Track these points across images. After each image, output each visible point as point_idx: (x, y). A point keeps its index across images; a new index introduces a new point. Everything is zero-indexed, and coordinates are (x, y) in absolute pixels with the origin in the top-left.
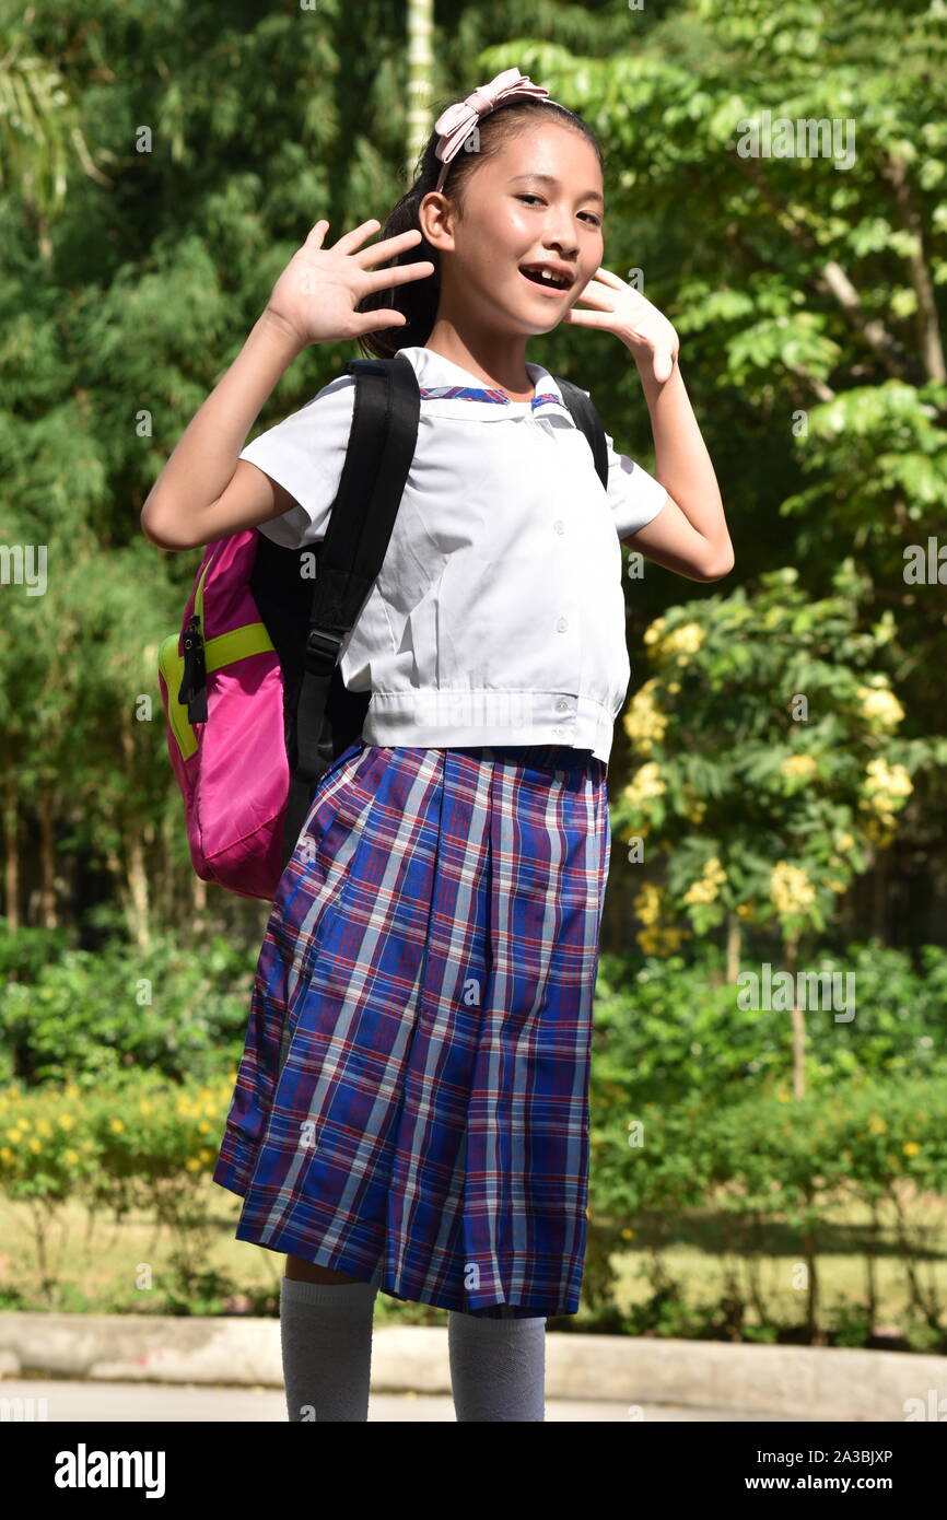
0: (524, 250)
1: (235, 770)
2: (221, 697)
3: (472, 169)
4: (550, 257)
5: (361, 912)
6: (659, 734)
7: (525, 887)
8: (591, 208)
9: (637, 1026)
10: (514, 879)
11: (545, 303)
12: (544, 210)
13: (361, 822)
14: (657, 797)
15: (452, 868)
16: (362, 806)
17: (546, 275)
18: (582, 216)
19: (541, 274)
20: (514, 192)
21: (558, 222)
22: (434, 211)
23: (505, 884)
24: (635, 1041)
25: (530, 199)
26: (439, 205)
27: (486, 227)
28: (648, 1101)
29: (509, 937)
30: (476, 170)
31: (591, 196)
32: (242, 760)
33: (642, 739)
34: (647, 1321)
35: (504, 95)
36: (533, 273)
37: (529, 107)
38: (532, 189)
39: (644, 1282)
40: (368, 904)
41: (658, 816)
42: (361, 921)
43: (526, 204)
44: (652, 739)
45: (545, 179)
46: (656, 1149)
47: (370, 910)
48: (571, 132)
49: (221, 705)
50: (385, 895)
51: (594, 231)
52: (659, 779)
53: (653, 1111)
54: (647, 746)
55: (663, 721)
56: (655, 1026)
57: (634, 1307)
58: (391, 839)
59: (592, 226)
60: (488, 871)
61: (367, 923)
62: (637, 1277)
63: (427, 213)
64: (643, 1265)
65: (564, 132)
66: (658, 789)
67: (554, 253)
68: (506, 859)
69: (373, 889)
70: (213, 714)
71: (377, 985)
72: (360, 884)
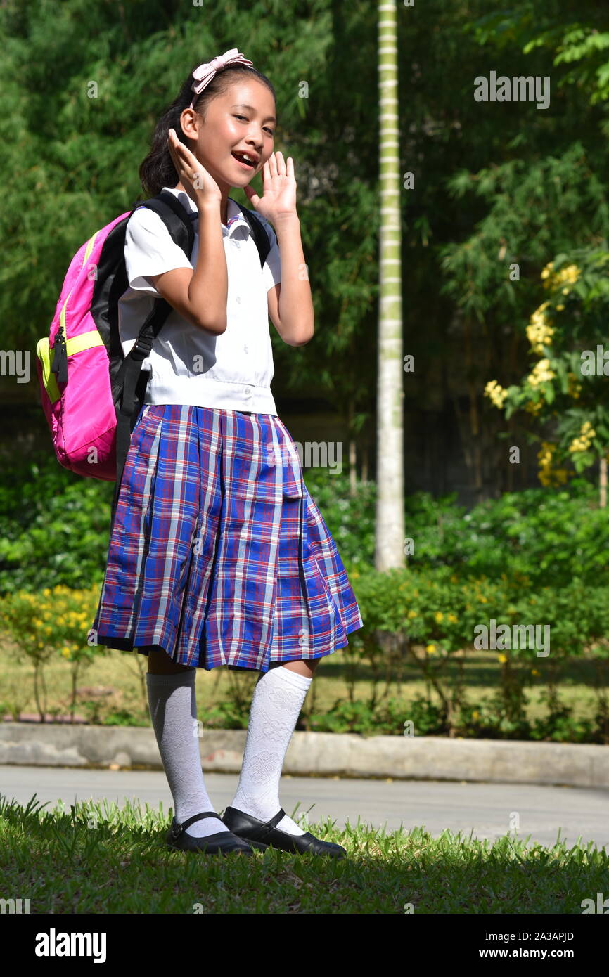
0: (236, 143)
1: (82, 407)
2: (75, 369)
3: (211, 99)
4: (249, 148)
5: (169, 474)
6: (548, 340)
7: (240, 453)
8: (269, 125)
9: (539, 536)
10: (233, 449)
11: (244, 173)
12: (247, 124)
13: (159, 431)
14: (548, 381)
15: (207, 445)
16: (158, 424)
17: (245, 157)
18: (265, 129)
19: (243, 157)
20: (233, 113)
21: (254, 131)
22: (188, 117)
23: (229, 452)
24: (538, 547)
25: (240, 117)
26: (192, 115)
27: (217, 128)
28: (545, 585)
29: (231, 479)
30: (213, 99)
31: (270, 119)
32: (87, 401)
33: (538, 343)
34: (547, 731)
35: (230, 62)
36: (238, 156)
37: (242, 69)
38: (241, 112)
39: (544, 705)
40: (172, 469)
41: (550, 396)
42: (171, 478)
43: (239, 120)
44: (544, 344)
45: (248, 108)
46: (551, 617)
47: (174, 472)
48: (263, 85)
49: (76, 373)
50: (180, 463)
51: (270, 137)
52: (549, 369)
53: (548, 592)
54: (541, 348)
55: (551, 332)
56: (550, 537)
57: (537, 721)
58: (176, 435)
59: (269, 134)
60: (222, 446)
61: (174, 478)
62: (540, 702)
63: (185, 119)
64: (543, 693)
65: (259, 84)
66: (550, 376)
67: (251, 146)
68: (230, 439)
69: (173, 461)
70: (71, 378)
71: (186, 509)
72: (166, 461)
